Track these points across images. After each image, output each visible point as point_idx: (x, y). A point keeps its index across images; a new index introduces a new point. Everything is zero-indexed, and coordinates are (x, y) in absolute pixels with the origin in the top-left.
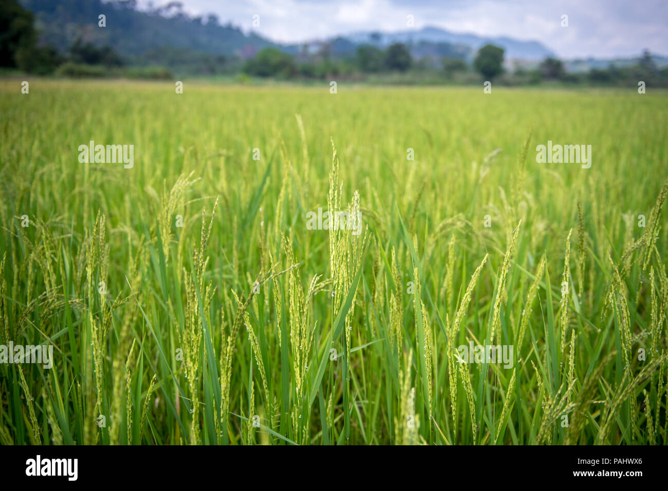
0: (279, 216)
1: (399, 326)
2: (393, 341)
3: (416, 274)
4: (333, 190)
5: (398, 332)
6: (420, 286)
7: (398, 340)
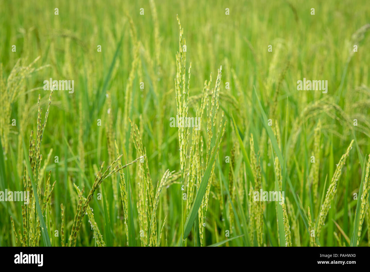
0: (128, 103)
1: (259, 221)
2: (252, 237)
3: (277, 164)
4: (181, 74)
5: (258, 228)
6: (281, 177)
7: (258, 236)
